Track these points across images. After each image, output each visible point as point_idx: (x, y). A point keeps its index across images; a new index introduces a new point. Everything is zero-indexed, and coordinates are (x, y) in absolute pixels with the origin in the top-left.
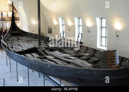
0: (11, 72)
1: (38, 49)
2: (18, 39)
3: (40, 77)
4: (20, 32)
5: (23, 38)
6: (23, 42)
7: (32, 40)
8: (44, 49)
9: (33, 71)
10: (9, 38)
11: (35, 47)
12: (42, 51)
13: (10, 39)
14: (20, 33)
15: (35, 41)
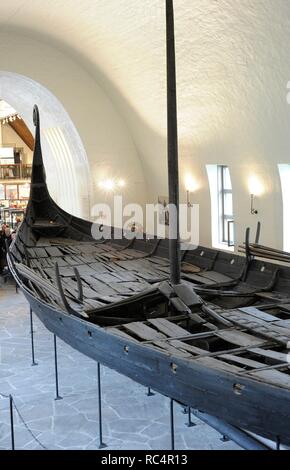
0: (58, 397)
1: (174, 300)
2: (65, 253)
3: (191, 424)
4: (67, 225)
5: (81, 248)
6: (88, 264)
7: (121, 256)
8: (198, 299)
9: (150, 394)
10: (29, 250)
11: (155, 291)
12: (190, 307)
13: (33, 255)
14: (66, 228)
15: (134, 258)
